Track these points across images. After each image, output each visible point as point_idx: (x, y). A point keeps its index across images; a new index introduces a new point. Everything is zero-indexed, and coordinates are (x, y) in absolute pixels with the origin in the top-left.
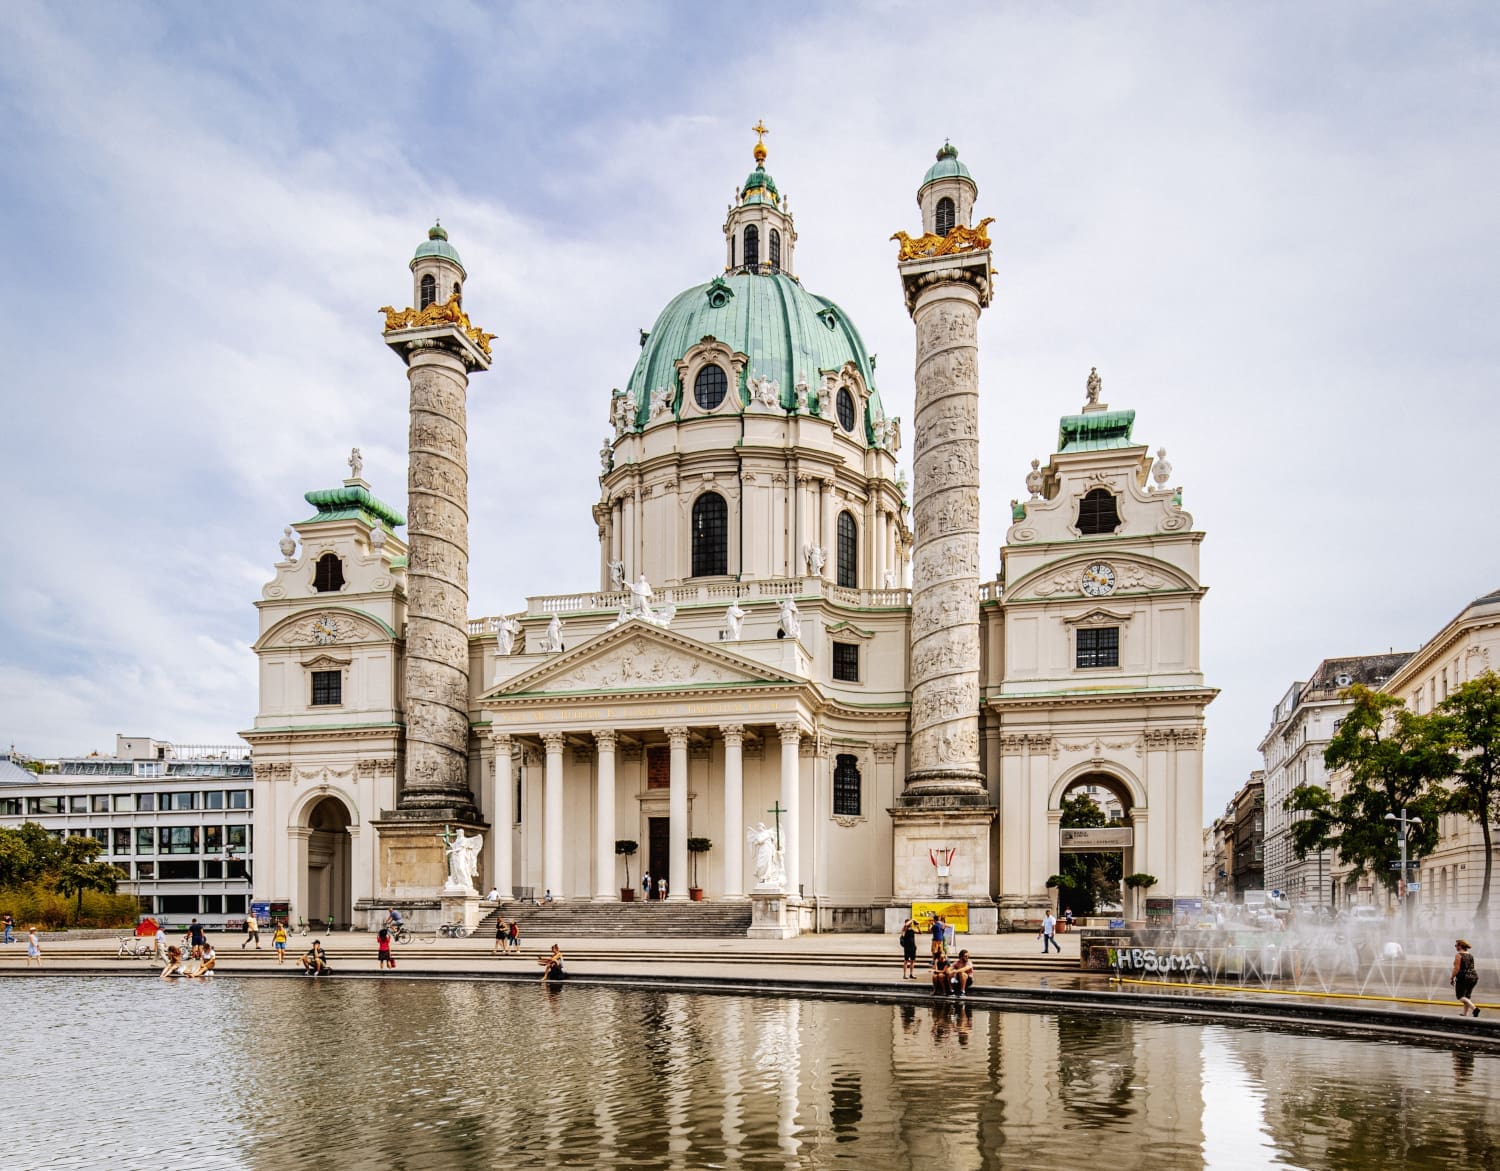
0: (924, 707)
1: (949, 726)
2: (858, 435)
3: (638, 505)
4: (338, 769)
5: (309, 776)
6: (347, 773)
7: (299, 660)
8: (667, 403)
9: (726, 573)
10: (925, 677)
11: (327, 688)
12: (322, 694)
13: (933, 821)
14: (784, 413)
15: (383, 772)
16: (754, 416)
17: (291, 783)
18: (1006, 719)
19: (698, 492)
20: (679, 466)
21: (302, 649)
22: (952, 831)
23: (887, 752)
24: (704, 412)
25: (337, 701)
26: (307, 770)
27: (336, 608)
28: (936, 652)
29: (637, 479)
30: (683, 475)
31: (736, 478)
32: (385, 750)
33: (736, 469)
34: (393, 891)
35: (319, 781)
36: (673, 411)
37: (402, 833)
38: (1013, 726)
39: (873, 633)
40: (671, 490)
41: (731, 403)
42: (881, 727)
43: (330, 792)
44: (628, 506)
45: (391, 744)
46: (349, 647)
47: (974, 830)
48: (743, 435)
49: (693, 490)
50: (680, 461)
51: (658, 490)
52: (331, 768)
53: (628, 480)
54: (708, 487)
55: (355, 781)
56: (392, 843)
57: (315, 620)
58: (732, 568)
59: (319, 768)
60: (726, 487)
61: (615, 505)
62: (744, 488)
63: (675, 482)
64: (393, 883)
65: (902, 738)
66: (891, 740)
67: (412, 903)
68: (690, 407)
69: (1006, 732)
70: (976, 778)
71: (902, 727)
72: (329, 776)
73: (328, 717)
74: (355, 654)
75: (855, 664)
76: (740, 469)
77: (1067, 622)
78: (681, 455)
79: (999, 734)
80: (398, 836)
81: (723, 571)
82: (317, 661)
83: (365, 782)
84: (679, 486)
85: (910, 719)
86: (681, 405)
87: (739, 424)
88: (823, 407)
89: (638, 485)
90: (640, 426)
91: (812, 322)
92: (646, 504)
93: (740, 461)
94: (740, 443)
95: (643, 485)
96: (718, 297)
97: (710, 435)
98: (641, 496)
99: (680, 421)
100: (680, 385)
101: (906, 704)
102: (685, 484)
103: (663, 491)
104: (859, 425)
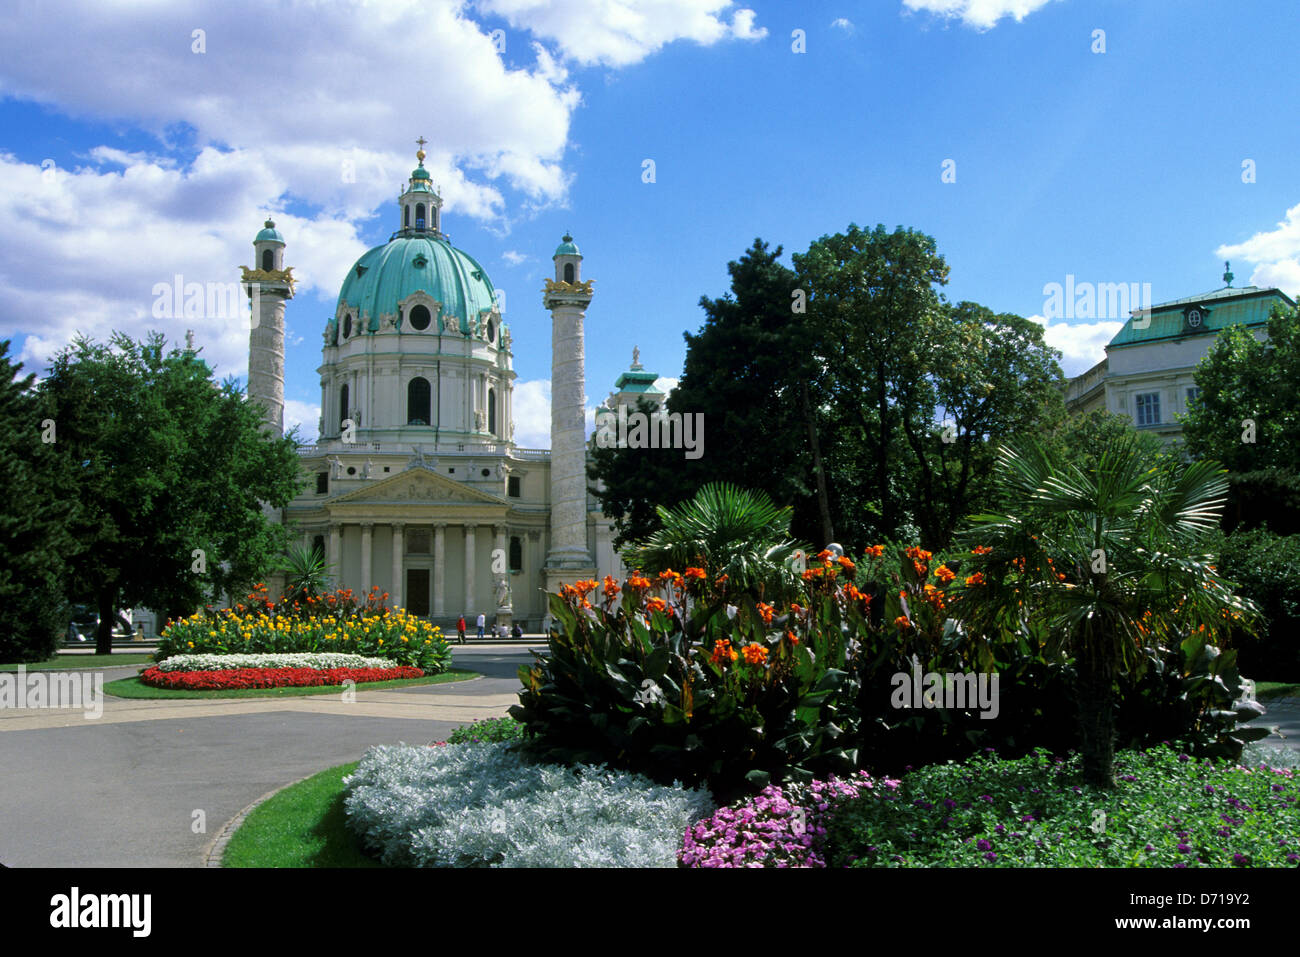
1: (574, 526)
2: (496, 345)
3: (370, 378)
8: (392, 322)
9: (430, 425)
10: (559, 499)
13: (567, 575)
14: (462, 336)
16: (447, 337)
19: (412, 377)
20: (400, 360)
23: (534, 536)
24: (416, 331)
28: (567, 487)
29: (371, 363)
30: (403, 365)
31: (436, 371)
33: (436, 366)
36: (395, 328)
39: (527, 472)
40: (395, 373)
41: (432, 328)
42: (533, 522)
48: (440, 348)
49: (409, 375)
50: (403, 359)
51: (385, 372)
53: (364, 362)
54: (420, 375)
58: (433, 420)
60: (430, 377)
62: (441, 378)
63: (398, 368)
65: (543, 529)
66: (537, 530)
68: (407, 326)
70: (584, 553)
75: (518, 488)
76: (439, 367)
78: (404, 354)
79: (595, 529)
81: (427, 423)
84: (400, 372)
85: (548, 518)
86: (401, 324)
87: (437, 341)
88: (483, 334)
89: (371, 366)
90: (372, 331)
91: (471, 279)
92: (377, 378)
93: (439, 362)
94: (439, 353)
95: (376, 367)
96: (420, 263)
97: (420, 345)
98: (373, 372)
99: (401, 335)
100: (401, 314)
101: (546, 510)
102: (404, 372)
103: (389, 373)
104: (496, 339)
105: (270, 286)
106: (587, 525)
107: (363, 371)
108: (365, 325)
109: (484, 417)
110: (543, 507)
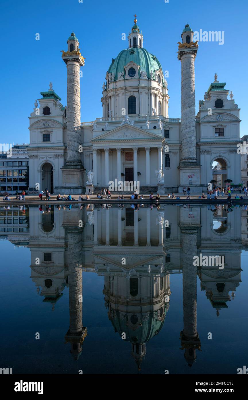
0: (185, 144)
1: (191, 148)
2: (161, 84)
3: (115, 98)
4: (50, 156)
5: (42, 158)
6: (52, 157)
7: (39, 131)
8: (122, 75)
9: (136, 114)
10: (185, 138)
11: (46, 137)
12: (46, 139)
13: (188, 169)
14: (148, 79)
15: (61, 157)
16: (142, 79)
17: (38, 160)
18: (201, 147)
19: (130, 96)
20: (125, 89)
21: (40, 128)
22: (192, 171)
23: (176, 154)
24: (130, 78)
25: (49, 140)
26: (42, 157)
27: (49, 119)
28: (188, 132)
29: (115, 92)
30: (126, 91)
31: (138, 93)
32: (61, 152)
33: (138, 91)
34: (66, 185)
35: (45, 159)
36: (123, 77)
37: (68, 171)
38: (203, 148)
39: (172, 128)
40: (123, 95)
41: (136, 76)
42: (174, 148)
43: (48, 162)
44: (112, 98)
45: (63, 151)
46: (52, 128)
47: (197, 170)
48: (139, 83)
49: (128, 95)
50: (125, 88)
51: (120, 95)
52: (48, 156)
53: (113, 92)
54: (132, 94)
55: (54, 159)
56: (65, 173)
57: (43, 122)
58: (137, 112)
59: (45, 156)
60: (136, 95)
61: (109, 98)
62: (140, 95)
63: (124, 93)
64: (66, 183)
65: (179, 151)
66: (176, 151)
67: (70, 187)
68: (127, 76)
69: (201, 150)
70: (195, 159)
71: (178, 148)
72: (48, 158)
73: (47, 144)
74: (54, 130)
75: (168, 134)
76: (139, 91)
77: (213, 126)
78: (126, 87)
79: (200, 150)
80: (67, 172)
81: (135, 113)
82: (44, 131)
83: (57, 160)
84: (125, 94)
85: (180, 146)
86: (125, 76)
87: (138, 81)
88: (156, 78)
89: (115, 94)
90: (115, 80)
91: (152, 59)
92: (117, 98)
93: (139, 89)
94: (139, 85)
95: (117, 93)
96: (132, 52)
97: (132, 83)
98: (116, 96)
99: (125, 80)
100: (125, 72)
101: (179, 143)
102: (127, 94)
103: (121, 95)
104: (161, 82)
105: (72, 57)
106: (196, 149)
107: (112, 96)
108: (113, 78)
109: (157, 110)
110: (178, 142)
